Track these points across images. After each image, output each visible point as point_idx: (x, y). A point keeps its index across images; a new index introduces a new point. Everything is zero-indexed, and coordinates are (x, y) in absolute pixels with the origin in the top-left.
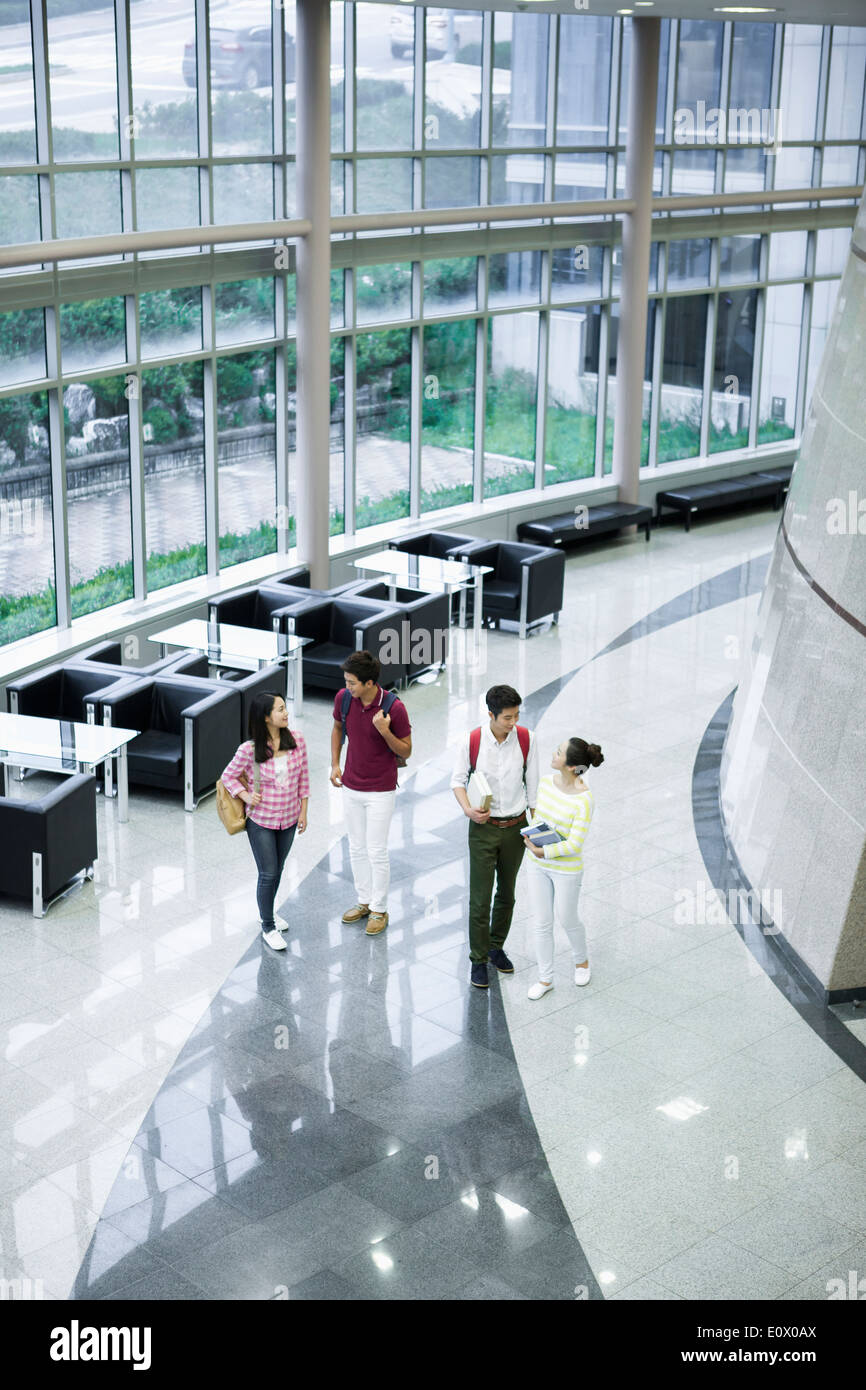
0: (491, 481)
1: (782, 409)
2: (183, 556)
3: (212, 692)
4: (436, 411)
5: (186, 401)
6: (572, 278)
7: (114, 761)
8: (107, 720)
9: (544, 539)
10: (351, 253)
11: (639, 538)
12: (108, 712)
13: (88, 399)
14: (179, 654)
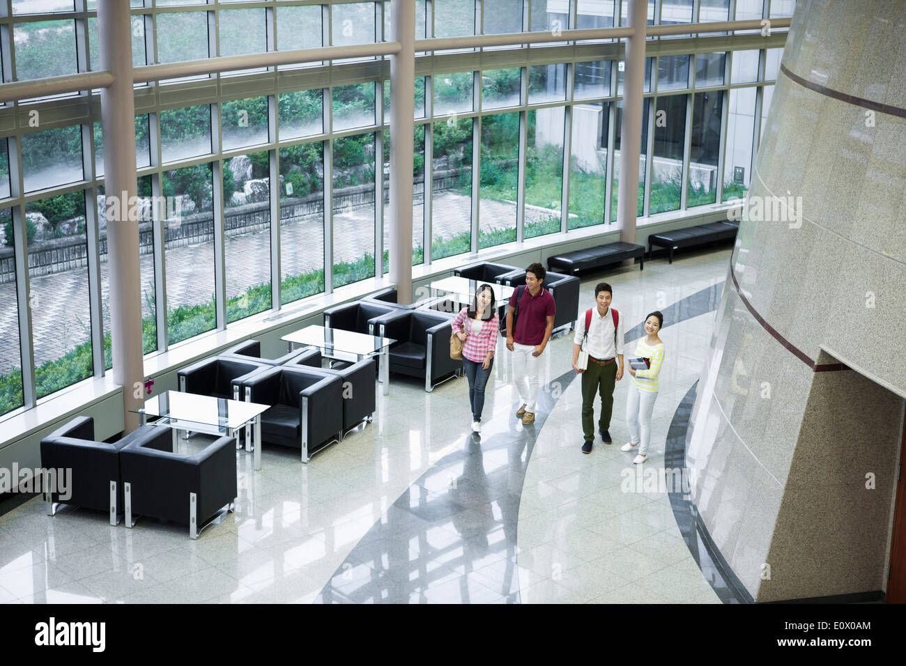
0: (530, 226)
1: (742, 175)
2: (309, 278)
3: (323, 378)
4: (494, 174)
5: (316, 167)
6: (593, 81)
7: (252, 425)
8: (248, 398)
9: (566, 269)
10: (430, 65)
11: (635, 267)
12: (248, 392)
13: (248, 165)
14: (301, 350)
